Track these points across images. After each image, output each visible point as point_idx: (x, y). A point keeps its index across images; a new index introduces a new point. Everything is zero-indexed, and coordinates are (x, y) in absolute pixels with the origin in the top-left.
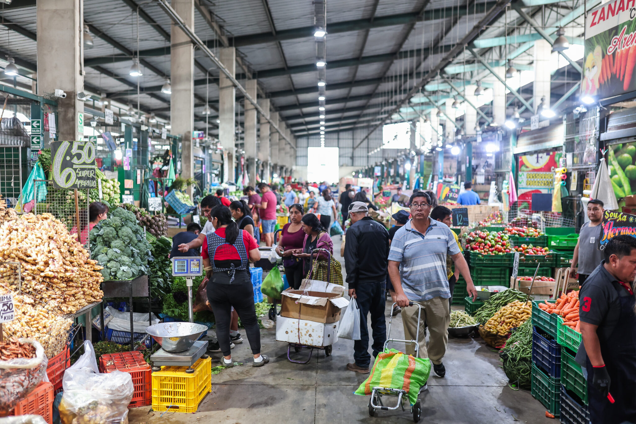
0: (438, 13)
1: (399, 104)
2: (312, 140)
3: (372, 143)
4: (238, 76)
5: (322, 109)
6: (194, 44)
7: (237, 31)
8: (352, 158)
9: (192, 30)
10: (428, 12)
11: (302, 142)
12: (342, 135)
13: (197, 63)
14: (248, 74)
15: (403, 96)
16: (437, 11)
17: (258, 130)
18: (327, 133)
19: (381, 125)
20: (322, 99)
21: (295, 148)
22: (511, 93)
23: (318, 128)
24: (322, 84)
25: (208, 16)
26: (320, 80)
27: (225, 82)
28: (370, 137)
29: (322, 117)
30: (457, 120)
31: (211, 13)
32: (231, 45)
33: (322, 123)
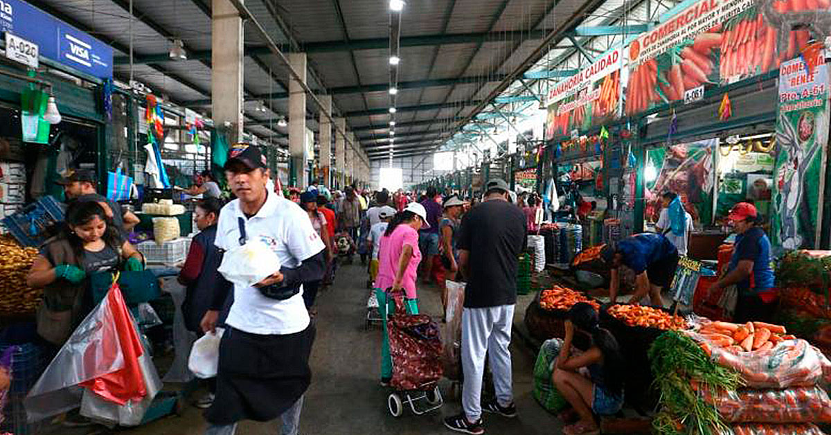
0: (470, 80)
1: (445, 139)
2: (383, 163)
3: (426, 166)
4: (333, 115)
5: (392, 140)
6: (306, 92)
7: (332, 84)
8: (412, 176)
9: (305, 83)
10: (464, 79)
11: (376, 164)
12: (405, 159)
13: (307, 109)
14: (339, 114)
15: (447, 134)
16: (469, 78)
17: (346, 154)
18: (394, 157)
19: (432, 154)
20: (392, 133)
21: (370, 168)
22: (519, 135)
23: (388, 154)
24: (392, 123)
25: (314, 74)
26: (391, 120)
27: (323, 119)
28: (425, 161)
29: (392, 146)
30: (485, 151)
31: (316, 72)
32: (328, 93)
33: (392, 150)
